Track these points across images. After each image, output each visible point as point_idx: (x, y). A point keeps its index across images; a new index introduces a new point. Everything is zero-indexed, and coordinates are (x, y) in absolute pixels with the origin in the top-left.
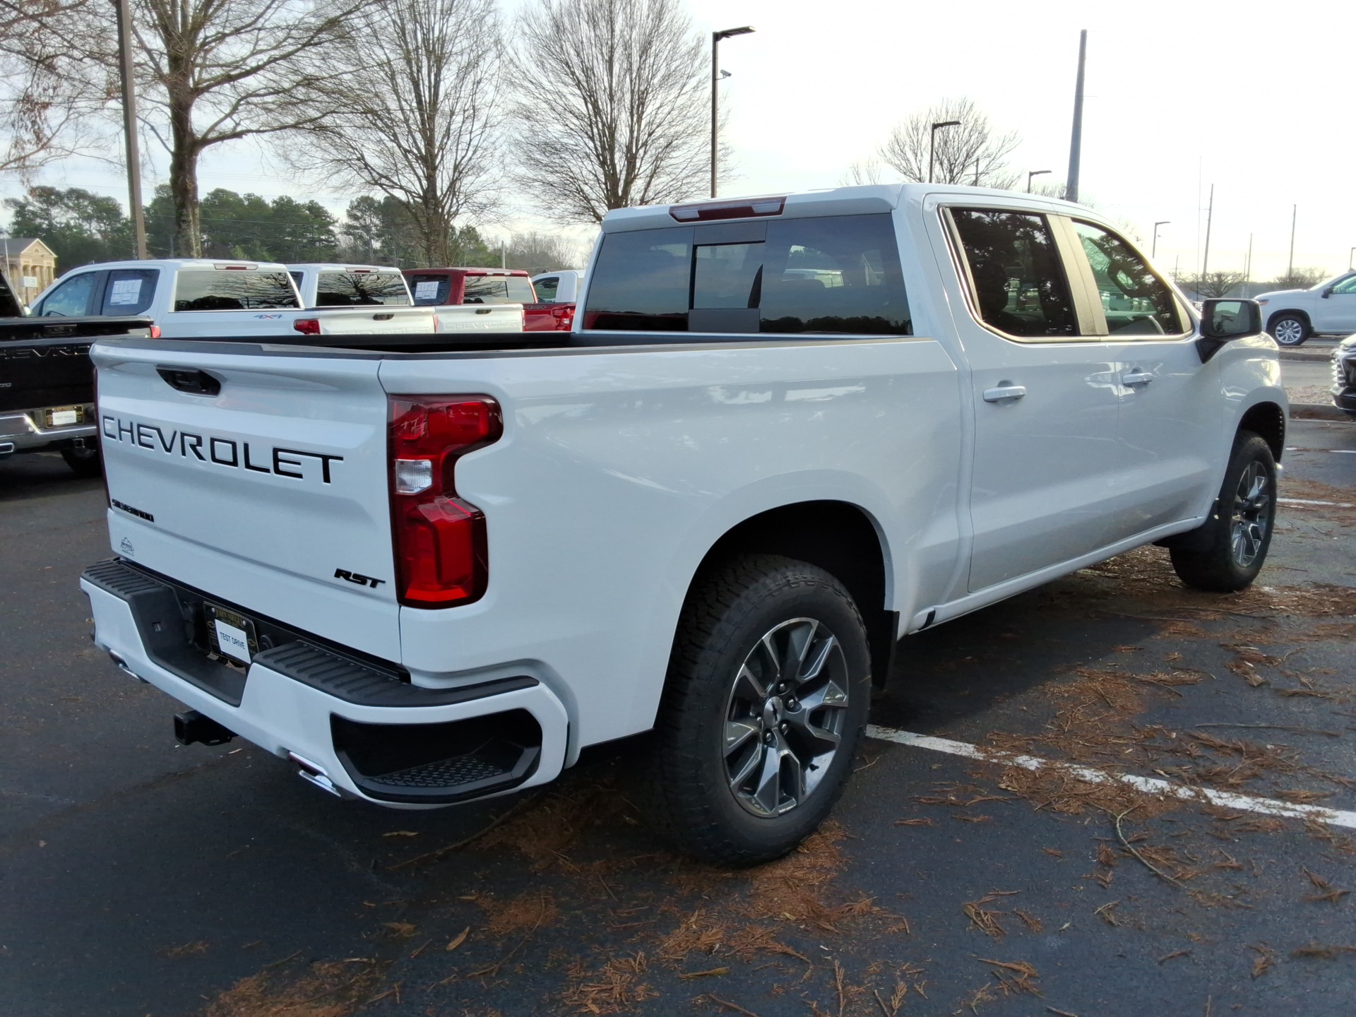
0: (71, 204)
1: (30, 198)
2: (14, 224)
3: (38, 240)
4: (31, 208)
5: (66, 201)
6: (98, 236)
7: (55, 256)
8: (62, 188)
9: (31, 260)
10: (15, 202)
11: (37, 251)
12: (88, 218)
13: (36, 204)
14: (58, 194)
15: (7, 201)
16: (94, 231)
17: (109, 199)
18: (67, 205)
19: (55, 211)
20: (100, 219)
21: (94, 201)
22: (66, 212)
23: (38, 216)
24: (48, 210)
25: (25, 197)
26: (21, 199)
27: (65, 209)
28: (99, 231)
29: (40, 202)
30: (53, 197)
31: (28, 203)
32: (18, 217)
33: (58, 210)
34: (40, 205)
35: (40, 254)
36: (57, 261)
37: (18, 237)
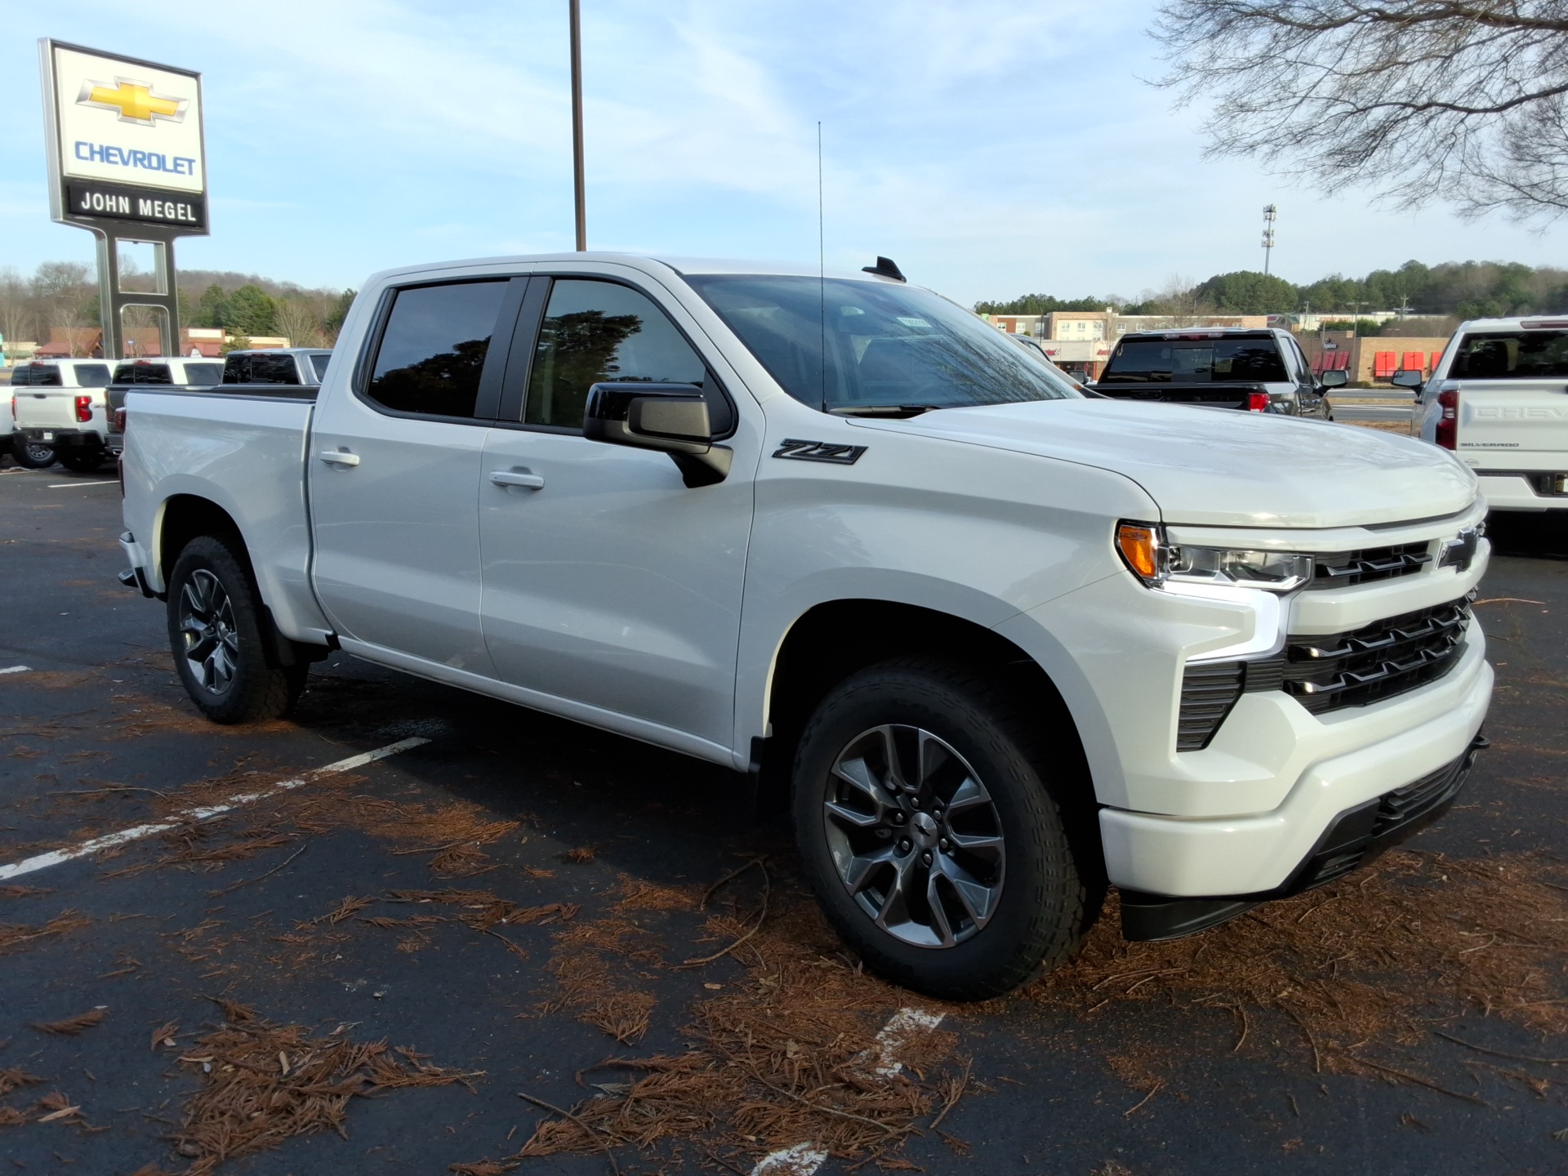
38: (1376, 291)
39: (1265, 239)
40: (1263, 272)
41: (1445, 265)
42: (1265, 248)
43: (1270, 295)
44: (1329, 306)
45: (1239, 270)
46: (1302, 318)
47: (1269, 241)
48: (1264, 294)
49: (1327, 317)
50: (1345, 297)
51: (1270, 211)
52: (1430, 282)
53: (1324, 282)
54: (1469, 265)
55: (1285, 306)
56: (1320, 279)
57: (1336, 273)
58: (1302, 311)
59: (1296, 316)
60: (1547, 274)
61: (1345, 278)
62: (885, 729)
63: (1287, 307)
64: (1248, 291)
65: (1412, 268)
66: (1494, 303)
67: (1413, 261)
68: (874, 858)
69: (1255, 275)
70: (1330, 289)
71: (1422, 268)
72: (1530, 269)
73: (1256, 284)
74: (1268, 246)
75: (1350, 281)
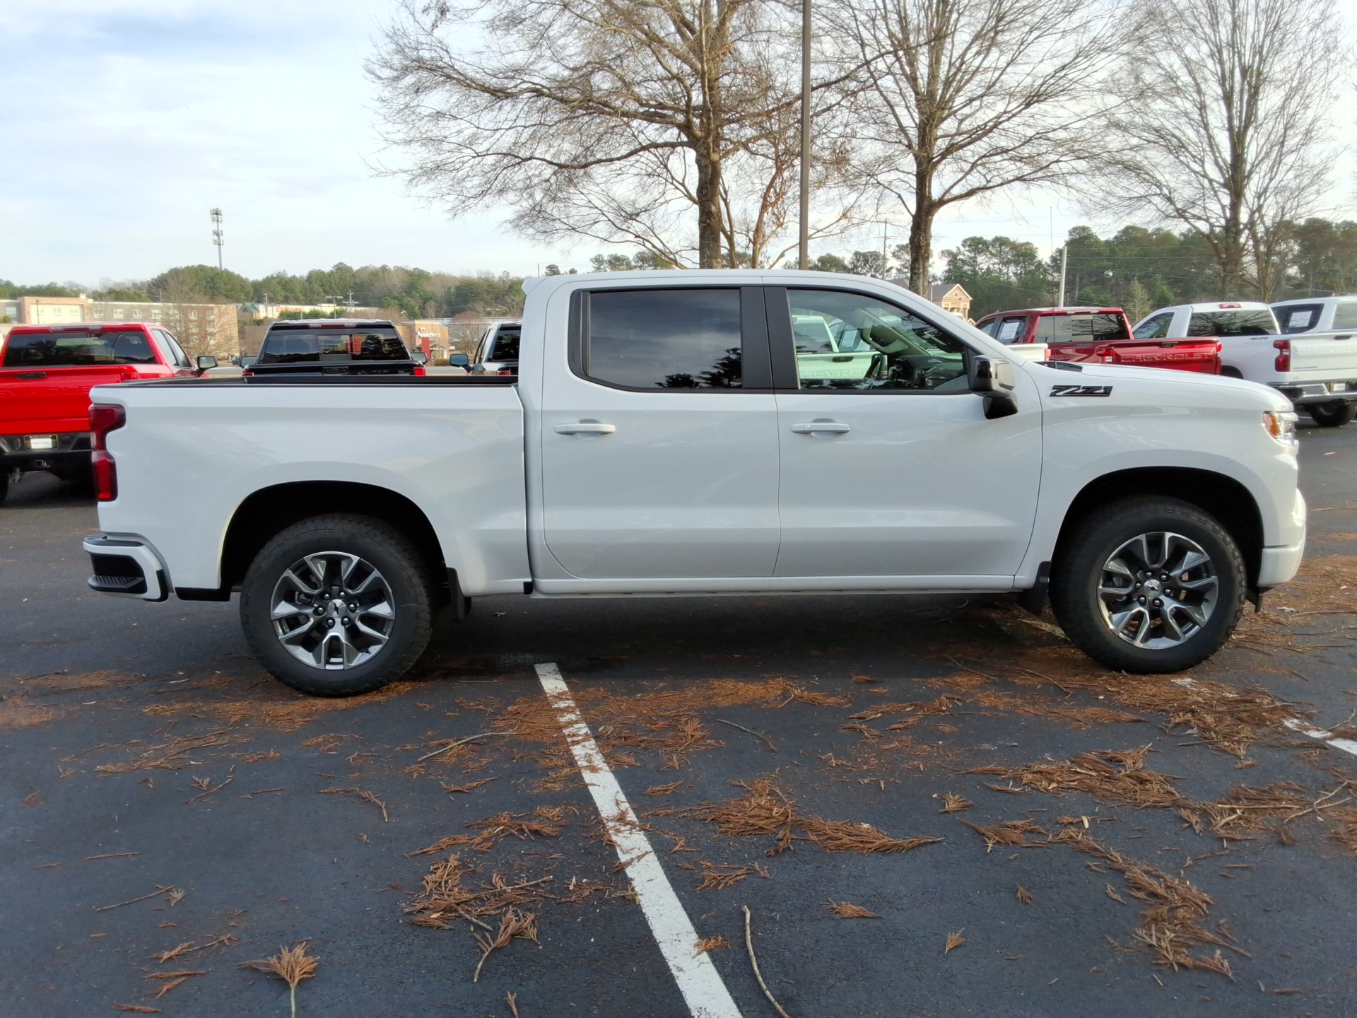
0: (994, 251)
1: (962, 249)
2: (946, 271)
3: (958, 285)
4: (961, 257)
5: (991, 248)
6: (1013, 279)
7: (971, 299)
8: (989, 237)
9: (950, 303)
10: (949, 253)
11: (956, 295)
12: (1007, 263)
13: (966, 253)
14: (985, 243)
15: (943, 252)
16: (1011, 274)
17: (1027, 243)
18: (991, 253)
19: (980, 259)
20: (1017, 263)
21: (1014, 246)
22: (990, 259)
23: (965, 264)
24: (975, 257)
25: (958, 248)
26: (955, 250)
27: (989, 256)
28: (1015, 274)
29: (969, 251)
30: (980, 246)
31: (960, 253)
32: (950, 265)
33: (983, 257)
34: (969, 254)
35: (959, 297)
36: (972, 303)
37: (948, 283)
38: (316, 287)
39: (216, 238)
40: (218, 266)
41: (366, 267)
42: (217, 246)
43: (228, 287)
44: (281, 298)
45: (196, 264)
46: (261, 307)
47: (219, 239)
48: (222, 285)
49: (283, 307)
50: (292, 291)
51: (217, 214)
52: (358, 280)
53: (272, 277)
54: (384, 268)
55: (242, 296)
56: (269, 274)
57: (282, 271)
58: (260, 302)
59: (256, 305)
60: (441, 277)
61: (290, 275)
62: (1142, 537)
63: (245, 298)
64: (208, 282)
65: (341, 269)
66: (409, 299)
67: (341, 263)
68: (1131, 610)
69: (212, 269)
70: (279, 283)
71: (349, 269)
72: (429, 273)
73: (214, 277)
74: (219, 244)
75: (294, 277)
